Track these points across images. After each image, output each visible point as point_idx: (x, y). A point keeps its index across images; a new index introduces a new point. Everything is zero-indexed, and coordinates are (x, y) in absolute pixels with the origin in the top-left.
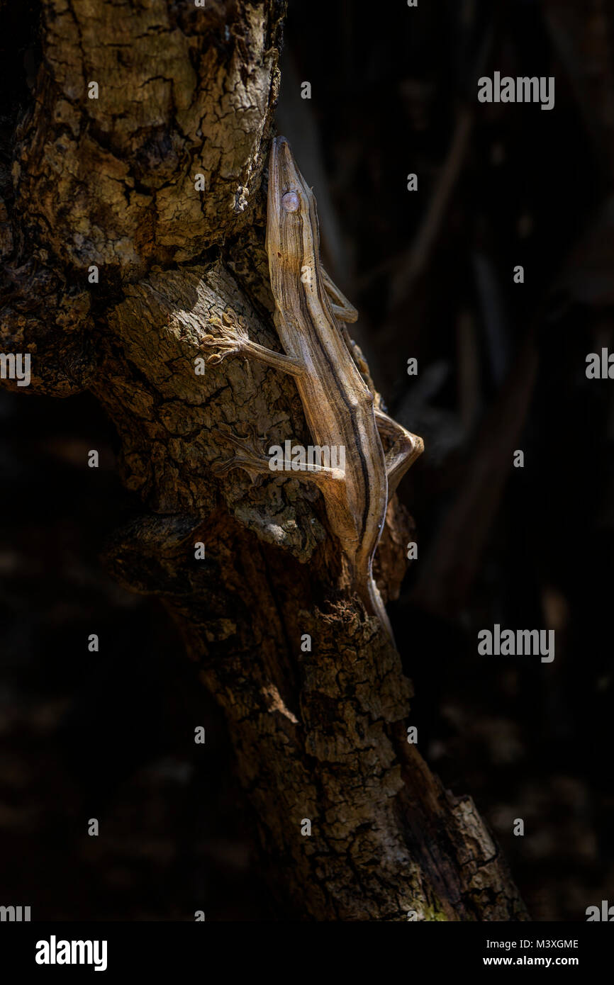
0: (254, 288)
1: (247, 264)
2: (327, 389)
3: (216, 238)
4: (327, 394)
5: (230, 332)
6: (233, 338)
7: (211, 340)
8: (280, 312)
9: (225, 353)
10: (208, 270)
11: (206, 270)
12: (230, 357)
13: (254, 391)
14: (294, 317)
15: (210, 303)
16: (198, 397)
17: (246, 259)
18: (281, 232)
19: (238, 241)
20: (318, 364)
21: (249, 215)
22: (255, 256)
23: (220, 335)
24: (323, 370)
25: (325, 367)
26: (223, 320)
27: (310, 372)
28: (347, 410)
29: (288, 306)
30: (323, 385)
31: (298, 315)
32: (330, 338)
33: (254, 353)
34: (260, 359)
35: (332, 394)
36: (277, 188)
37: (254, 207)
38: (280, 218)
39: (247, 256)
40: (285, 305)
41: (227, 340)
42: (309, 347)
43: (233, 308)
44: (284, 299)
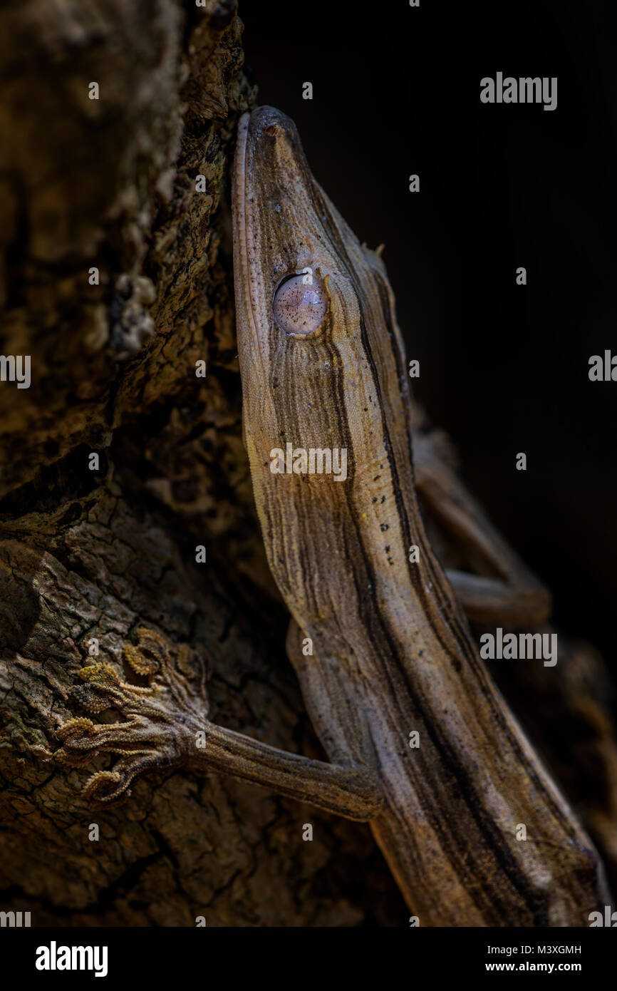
0: (234, 547)
1: (205, 484)
2: (454, 848)
3: (80, 427)
4: (455, 864)
5: (149, 700)
6: (157, 718)
7: (88, 733)
8: (300, 629)
9: (137, 763)
10: (67, 521)
11: (60, 523)
12: (152, 775)
13: (242, 861)
14: (344, 643)
15: (79, 619)
16: (77, 889)
17: (200, 469)
18: (277, 399)
19: (167, 420)
20: (422, 779)
21: (191, 344)
22: (228, 457)
23: (119, 713)
24: (437, 795)
25: (442, 788)
26: (128, 668)
27: (402, 801)
28: (522, 903)
29: (325, 612)
30: (443, 839)
31: (354, 634)
32: (453, 698)
33: (224, 760)
34: (244, 776)
35: (471, 862)
36: (256, 268)
37: (203, 320)
38: (271, 358)
39: (202, 460)
40: (313, 608)
41: (139, 726)
42: (393, 728)
43: (157, 623)
44: (310, 592)
